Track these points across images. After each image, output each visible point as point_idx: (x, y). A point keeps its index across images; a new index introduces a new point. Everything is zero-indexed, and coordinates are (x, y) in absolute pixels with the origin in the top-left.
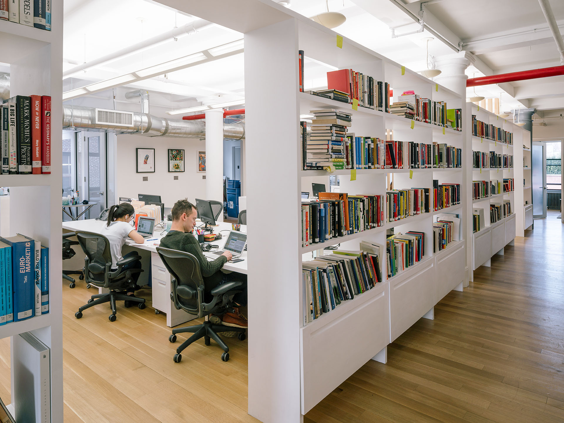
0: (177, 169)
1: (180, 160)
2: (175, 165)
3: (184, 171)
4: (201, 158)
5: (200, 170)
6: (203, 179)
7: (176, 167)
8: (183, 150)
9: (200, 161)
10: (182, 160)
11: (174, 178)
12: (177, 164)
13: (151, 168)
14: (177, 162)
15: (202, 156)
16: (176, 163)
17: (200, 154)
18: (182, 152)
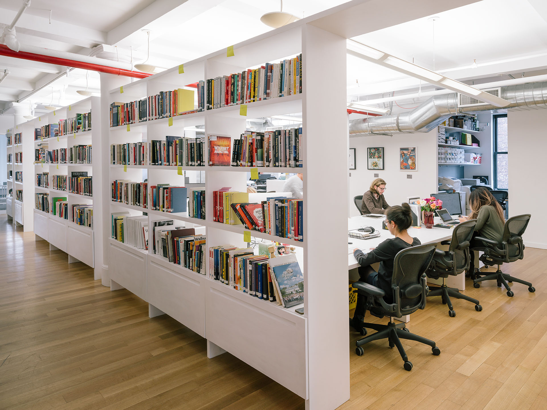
0: (376, 166)
1: (378, 158)
2: (374, 163)
3: (383, 169)
4: (403, 155)
5: (401, 169)
6: (407, 178)
7: (374, 165)
8: (381, 148)
9: (402, 158)
10: (380, 157)
11: (374, 175)
12: (376, 162)
13: (352, 165)
14: (376, 160)
15: (404, 153)
16: (374, 161)
17: (401, 151)
18: (381, 149)
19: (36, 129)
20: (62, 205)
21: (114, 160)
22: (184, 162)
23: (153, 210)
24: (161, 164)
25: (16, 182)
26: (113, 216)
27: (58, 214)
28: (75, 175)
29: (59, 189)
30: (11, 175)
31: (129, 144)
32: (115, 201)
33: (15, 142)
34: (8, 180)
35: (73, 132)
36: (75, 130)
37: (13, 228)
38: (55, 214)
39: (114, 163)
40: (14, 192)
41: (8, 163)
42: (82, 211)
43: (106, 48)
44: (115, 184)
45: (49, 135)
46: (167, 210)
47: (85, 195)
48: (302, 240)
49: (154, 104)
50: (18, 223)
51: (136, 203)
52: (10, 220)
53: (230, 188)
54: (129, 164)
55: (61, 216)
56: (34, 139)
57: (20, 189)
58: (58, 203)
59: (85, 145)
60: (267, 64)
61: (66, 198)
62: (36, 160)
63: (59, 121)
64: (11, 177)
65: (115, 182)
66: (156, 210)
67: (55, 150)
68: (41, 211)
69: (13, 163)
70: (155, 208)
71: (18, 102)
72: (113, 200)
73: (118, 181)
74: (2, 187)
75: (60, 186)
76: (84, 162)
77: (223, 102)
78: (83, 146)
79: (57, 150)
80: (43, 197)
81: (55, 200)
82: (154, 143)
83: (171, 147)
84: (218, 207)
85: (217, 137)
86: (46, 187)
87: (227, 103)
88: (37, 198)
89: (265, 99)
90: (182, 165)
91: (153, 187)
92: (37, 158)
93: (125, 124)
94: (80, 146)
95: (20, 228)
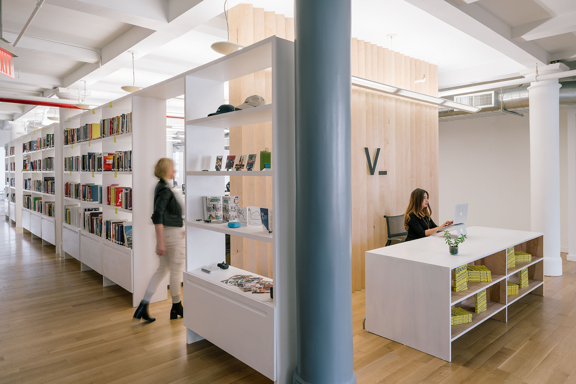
19: (24, 144)
20: (39, 202)
21: (66, 168)
22: (96, 169)
23: (83, 200)
24: (86, 171)
25: (11, 187)
26: (65, 207)
27: (37, 210)
28: (46, 179)
29: (38, 190)
30: (8, 182)
31: (73, 157)
32: (67, 197)
33: (10, 154)
34: (6, 186)
35: (45, 148)
36: (46, 146)
37: (9, 225)
38: (35, 210)
39: (66, 170)
40: (10, 196)
41: (6, 172)
42: (50, 206)
43: (61, 90)
44: (67, 185)
45: (31, 149)
46: (90, 200)
47: (52, 194)
48: (131, 210)
49: (83, 132)
50: (12, 220)
51: (77, 197)
52: (7, 219)
53: (119, 184)
54: (73, 171)
55: (39, 211)
56: (22, 152)
57: (14, 193)
58: (37, 202)
59: (51, 158)
60: (123, 114)
61: (42, 198)
62: (24, 169)
63: (37, 139)
64: (8, 183)
65: (67, 184)
66: (84, 200)
67: (35, 161)
68: (27, 209)
69: (9, 172)
70: (84, 199)
71: (13, 121)
72: (66, 196)
73: (69, 183)
74: (2, 192)
75: (38, 188)
76: (51, 170)
77: (109, 134)
78: (50, 158)
79: (36, 161)
80: (28, 197)
81: (36, 199)
82: (83, 156)
83: (90, 160)
84: (109, 196)
85: (108, 154)
86: (30, 190)
87: (111, 135)
88: (24, 199)
89: (122, 134)
90: (95, 171)
91: (83, 186)
92: (25, 167)
93: (70, 144)
94: (49, 158)
95: (14, 224)
